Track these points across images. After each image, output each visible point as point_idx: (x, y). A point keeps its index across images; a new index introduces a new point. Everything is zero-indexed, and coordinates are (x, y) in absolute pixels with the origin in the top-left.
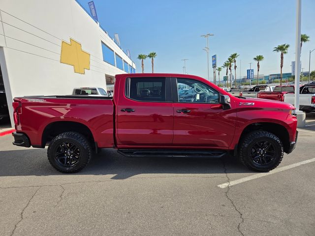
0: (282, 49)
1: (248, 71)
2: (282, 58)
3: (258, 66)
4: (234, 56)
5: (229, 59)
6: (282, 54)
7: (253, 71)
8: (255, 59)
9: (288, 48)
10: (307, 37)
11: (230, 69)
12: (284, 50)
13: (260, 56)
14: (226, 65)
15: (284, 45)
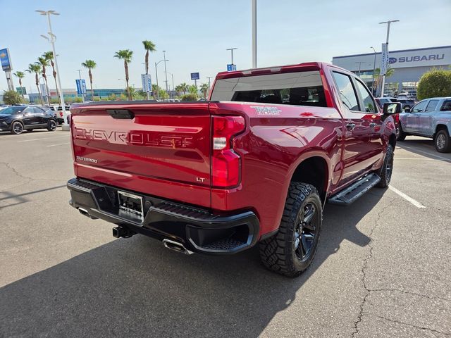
0: (125, 55)
1: (78, 82)
2: (126, 68)
3: (90, 75)
4: (49, 56)
5: (40, 59)
6: (126, 63)
7: (84, 82)
8: (84, 64)
9: (133, 55)
10: (154, 46)
11: (44, 75)
12: (128, 57)
13: (90, 61)
14: (34, 68)
15: (127, 51)
